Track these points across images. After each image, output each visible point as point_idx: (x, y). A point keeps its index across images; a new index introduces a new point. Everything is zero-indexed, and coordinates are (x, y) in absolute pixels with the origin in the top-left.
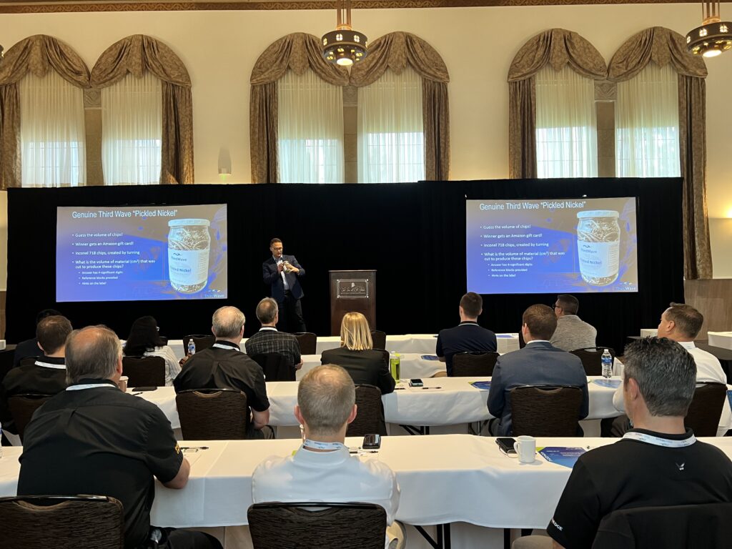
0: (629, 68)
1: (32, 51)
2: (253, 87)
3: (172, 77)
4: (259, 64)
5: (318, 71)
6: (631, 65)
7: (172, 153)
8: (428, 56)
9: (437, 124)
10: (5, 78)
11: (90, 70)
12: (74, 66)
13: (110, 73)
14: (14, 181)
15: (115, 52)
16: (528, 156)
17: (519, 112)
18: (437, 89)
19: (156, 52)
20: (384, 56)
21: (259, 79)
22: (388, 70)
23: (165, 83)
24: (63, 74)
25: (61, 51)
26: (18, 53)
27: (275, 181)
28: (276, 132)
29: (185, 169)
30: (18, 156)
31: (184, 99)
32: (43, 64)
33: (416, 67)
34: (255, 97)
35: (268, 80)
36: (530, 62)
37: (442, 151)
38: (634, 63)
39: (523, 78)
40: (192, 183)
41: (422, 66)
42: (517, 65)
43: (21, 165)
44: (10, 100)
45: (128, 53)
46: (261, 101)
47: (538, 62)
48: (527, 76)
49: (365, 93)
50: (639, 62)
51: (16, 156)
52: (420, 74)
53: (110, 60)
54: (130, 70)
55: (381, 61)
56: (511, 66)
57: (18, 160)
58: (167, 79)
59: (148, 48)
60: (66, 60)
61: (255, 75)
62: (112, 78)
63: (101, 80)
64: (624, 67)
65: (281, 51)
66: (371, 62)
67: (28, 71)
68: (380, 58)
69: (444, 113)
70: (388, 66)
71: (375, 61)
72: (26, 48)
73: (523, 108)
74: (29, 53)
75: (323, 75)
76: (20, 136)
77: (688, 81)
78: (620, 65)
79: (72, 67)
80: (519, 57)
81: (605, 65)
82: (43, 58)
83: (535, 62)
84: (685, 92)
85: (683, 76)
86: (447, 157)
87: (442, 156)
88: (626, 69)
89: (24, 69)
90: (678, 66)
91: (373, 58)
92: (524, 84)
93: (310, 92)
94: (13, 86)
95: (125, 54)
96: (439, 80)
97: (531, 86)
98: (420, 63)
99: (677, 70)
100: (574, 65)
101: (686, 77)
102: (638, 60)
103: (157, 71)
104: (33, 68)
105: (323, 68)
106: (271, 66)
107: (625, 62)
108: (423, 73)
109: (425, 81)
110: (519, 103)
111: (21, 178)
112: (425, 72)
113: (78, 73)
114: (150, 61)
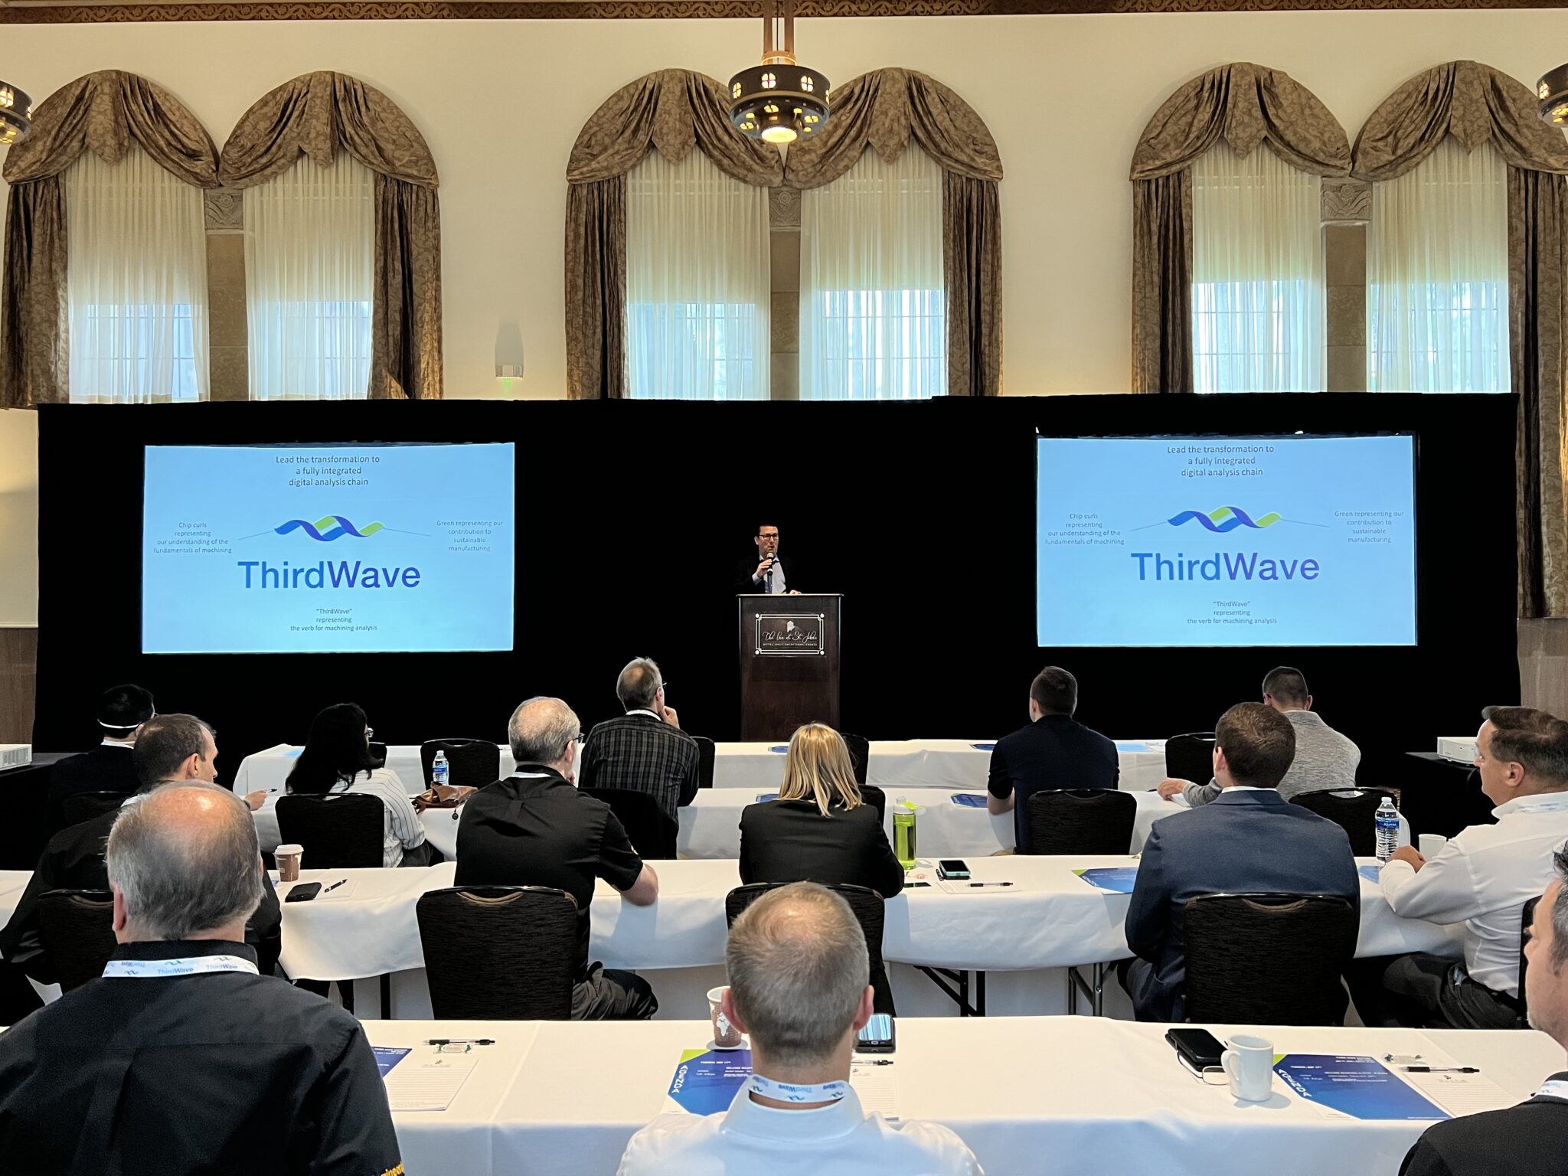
0: (1399, 152)
1: (93, 106)
2: (573, 188)
3: (397, 164)
4: (586, 138)
5: (716, 153)
6: (1405, 145)
7: (395, 330)
8: (957, 124)
9: (974, 271)
10: (34, 163)
11: (220, 149)
12: (185, 140)
13: (261, 156)
14: (53, 390)
15: (275, 110)
16: (1174, 344)
17: (1155, 247)
18: (974, 194)
19: (363, 109)
20: (859, 122)
21: (585, 169)
22: (868, 153)
23: (381, 178)
24: (159, 156)
25: (155, 105)
26: (63, 111)
27: (619, 394)
28: (621, 286)
29: (423, 366)
30: (63, 335)
31: (422, 214)
32: (116, 133)
33: (930, 146)
34: (578, 210)
35: (605, 174)
36: (1181, 139)
37: (985, 330)
38: (1411, 140)
39: (1164, 172)
40: (438, 397)
41: (943, 145)
42: (1152, 141)
43: (67, 353)
44: (44, 211)
45: (303, 112)
46: (590, 219)
47: (1198, 138)
48: (1175, 168)
49: (816, 202)
50: (1422, 138)
51: (57, 336)
52: (938, 161)
53: (264, 126)
54: (306, 148)
55: (853, 133)
56: (1140, 144)
57: (61, 344)
58: (385, 169)
59: (344, 100)
60: (167, 126)
61: (579, 161)
62: (266, 167)
63: (244, 171)
64: (1389, 150)
65: (635, 109)
66: (830, 134)
67: (84, 147)
68: (851, 126)
69: (989, 246)
70: (868, 143)
71: (840, 132)
72: (80, 99)
73: (1164, 238)
74: (86, 110)
75: (726, 161)
76: (65, 290)
77: (1530, 180)
78: (1380, 144)
79: (180, 141)
80: (1156, 127)
81: (1346, 145)
82: (116, 121)
83: (1192, 136)
84: (1523, 204)
85: (1518, 169)
86: (995, 343)
87: (985, 341)
88: (1394, 153)
89: (76, 144)
90: (1508, 148)
91: (836, 127)
92: (1166, 185)
93: (697, 199)
94: (52, 183)
95: (296, 114)
96: (979, 176)
97: (1183, 188)
98: (938, 138)
99: (1507, 157)
100: (1277, 144)
101: (1526, 171)
102: (1419, 134)
103: (363, 150)
104: (96, 144)
105: (726, 147)
106: (613, 143)
107: (1390, 139)
108: (945, 159)
109: (948, 177)
110: (1154, 227)
111: (67, 382)
112: (950, 157)
113: (193, 155)
114: (349, 129)
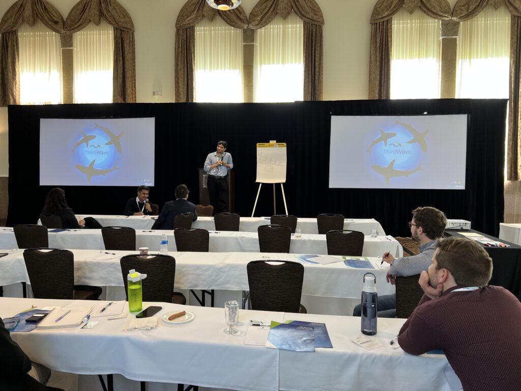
0: (470, 11)
1: (26, 8)
2: (178, 31)
3: (120, 23)
4: (182, 13)
5: (225, 17)
6: (472, 8)
7: (120, 80)
8: (308, 5)
9: (313, 57)
10: (8, 27)
11: (65, 19)
12: (54, 18)
13: (77, 22)
15: (81, 7)
16: (384, 82)
17: (378, 47)
18: (314, 30)
19: (109, 5)
20: (274, 6)
21: (181, 24)
22: (277, 15)
23: (116, 29)
24: (46, 24)
25: (45, 6)
26: (16, 9)
27: (192, 101)
28: (193, 64)
29: (128, 92)
31: (128, 41)
32: (33, 16)
33: (298, 12)
34: (179, 39)
35: (188, 26)
36: (388, 7)
37: (317, 78)
38: (474, 6)
39: (382, 20)
40: (134, 102)
41: (303, 13)
42: (378, 9)
43: (19, 89)
44: (12, 43)
45: (90, 7)
46: (183, 41)
47: (395, 7)
48: (386, 19)
49: (261, 33)
50: (478, 5)
51: (16, 83)
52: (302, 18)
53: (79, 12)
54: (91, 19)
55: (272, 9)
56: (374, 10)
57: (17, 86)
58: (116, 26)
59: (103, 3)
60: (48, 14)
61: (179, 21)
62: (79, 26)
63: (72, 28)
65: (198, 3)
66: (264, 10)
67: (23, 21)
68: (271, 6)
69: (319, 48)
70: (277, 13)
71: (267, 9)
72: (22, 5)
73: (381, 44)
74: (24, 9)
75: (228, 20)
76: (19, 68)
79: (52, 18)
80: (380, 3)
83: (392, 7)
84: (516, 29)
85: (515, 16)
86: (320, 82)
87: (317, 82)
90: (511, 8)
91: (266, 7)
92: (383, 25)
95: (88, 7)
96: (315, 23)
97: (389, 26)
98: (301, 10)
99: (510, 12)
100: (424, 8)
101: (518, 17)
103: (109, 19)
104: (26, 20)
105: (228, 15)
106: (191, 14)
107: (467, 6)
109: (305, 23)
110: (378, 40)
111: (19, 98)
112: (305, 17)
113: (56, 23)
114: (105, 12)
